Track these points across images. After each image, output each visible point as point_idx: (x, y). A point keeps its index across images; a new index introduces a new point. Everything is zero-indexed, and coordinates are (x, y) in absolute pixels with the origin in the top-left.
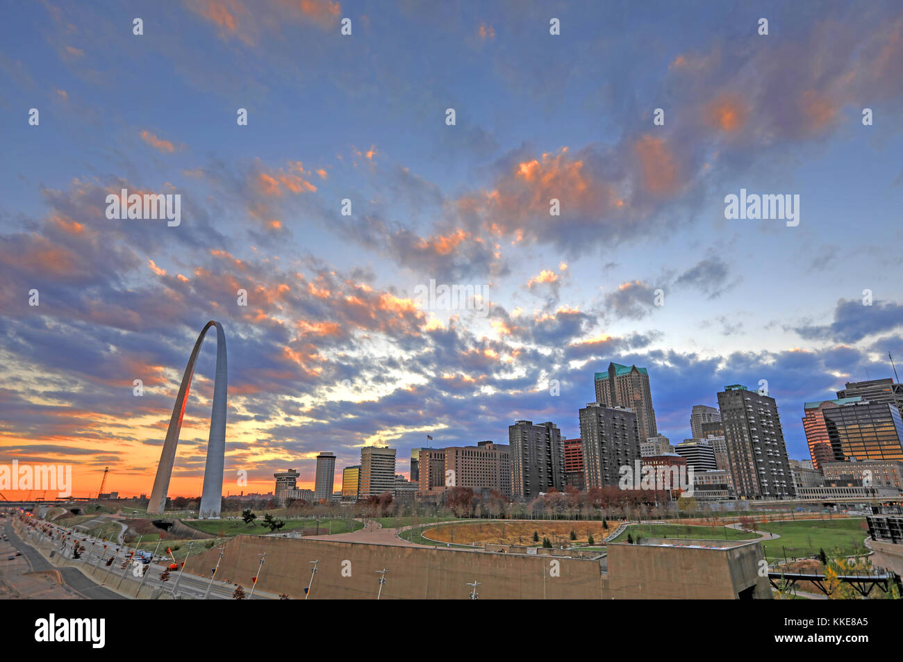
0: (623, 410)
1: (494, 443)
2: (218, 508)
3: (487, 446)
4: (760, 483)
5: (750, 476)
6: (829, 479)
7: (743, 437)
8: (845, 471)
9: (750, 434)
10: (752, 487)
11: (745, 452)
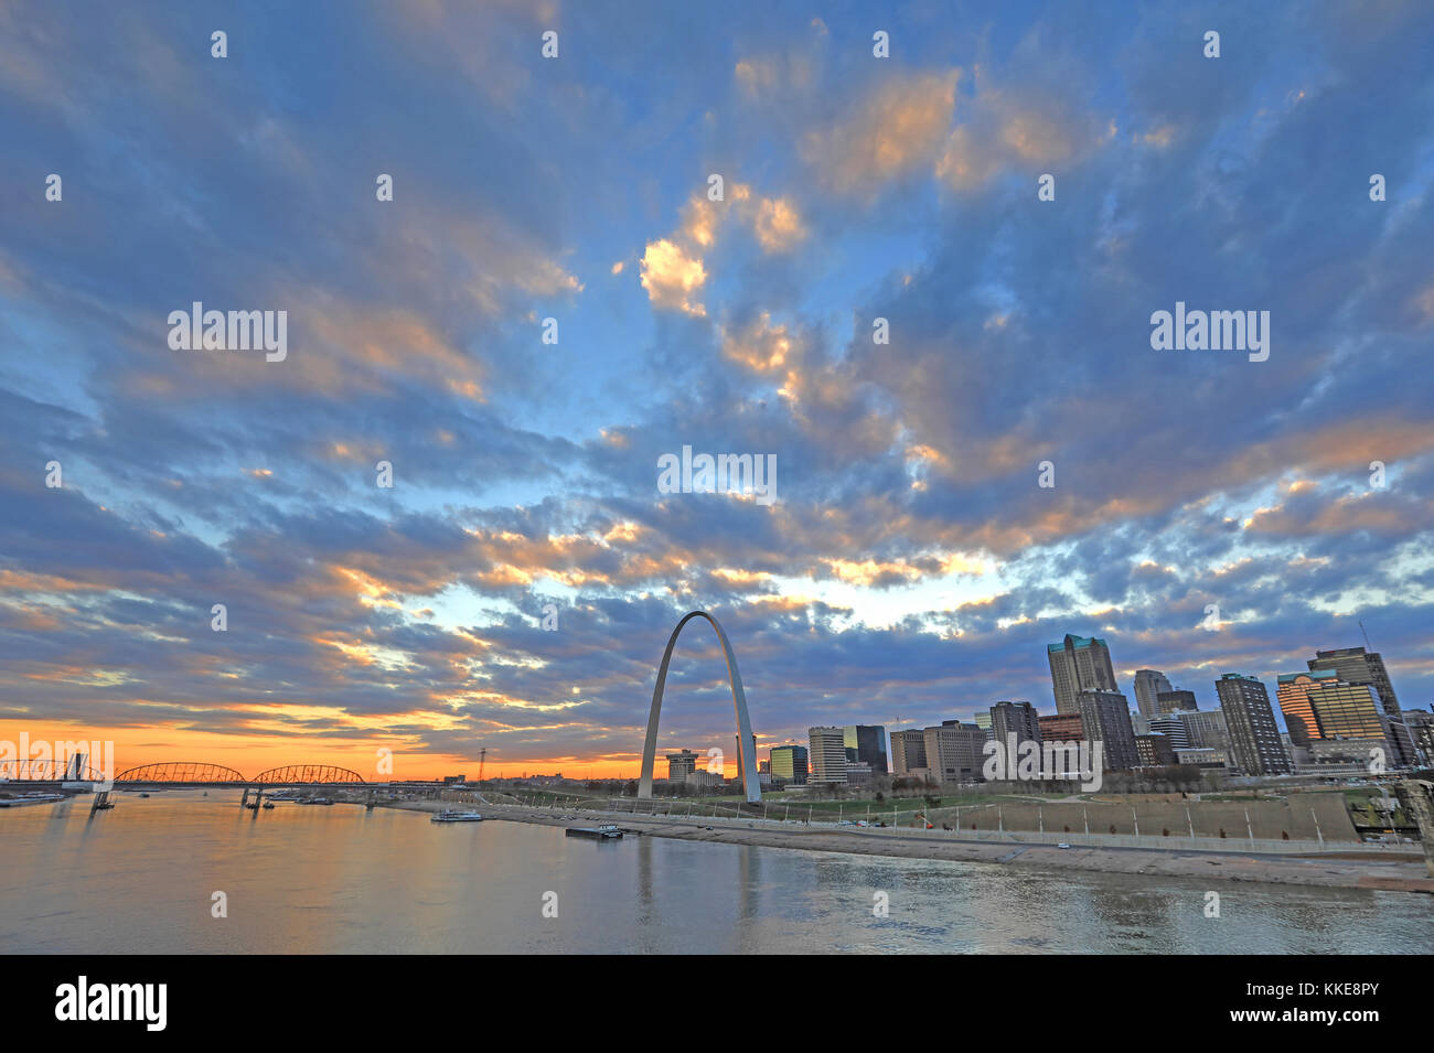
1: (962, 722)
3: (956, 725)
4: (1262, 761)
5: (1253, 755)
6: (1320, 756)
7: (1243, 721)
8: (1333, 749)
9: (1251, 718)
10: (1256, 766)
11: (1247, 735)
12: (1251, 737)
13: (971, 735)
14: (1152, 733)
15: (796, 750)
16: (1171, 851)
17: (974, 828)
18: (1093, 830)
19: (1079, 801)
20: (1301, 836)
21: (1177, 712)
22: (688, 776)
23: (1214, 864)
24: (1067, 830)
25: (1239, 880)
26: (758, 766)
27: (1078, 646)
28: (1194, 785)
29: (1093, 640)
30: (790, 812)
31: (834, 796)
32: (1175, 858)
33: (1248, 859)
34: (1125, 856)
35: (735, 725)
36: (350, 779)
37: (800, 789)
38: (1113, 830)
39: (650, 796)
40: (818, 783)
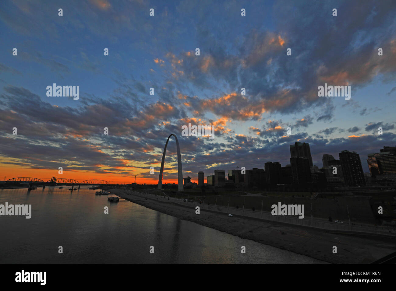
0: (304, 158)
1: (258, 168)
2: (182, 188)
3: (256, 169)
4: (354, 181)
5: (351, 179)
6: (379, 180)
7: (348, 167)
8: (384, 177)
9: (351, 166)
10: (351, 183)
12: (351, 173)
14: (319, 172)
21: (332, 166)
27: (299, 145)
36: (106, 183)
38: (253, 210)
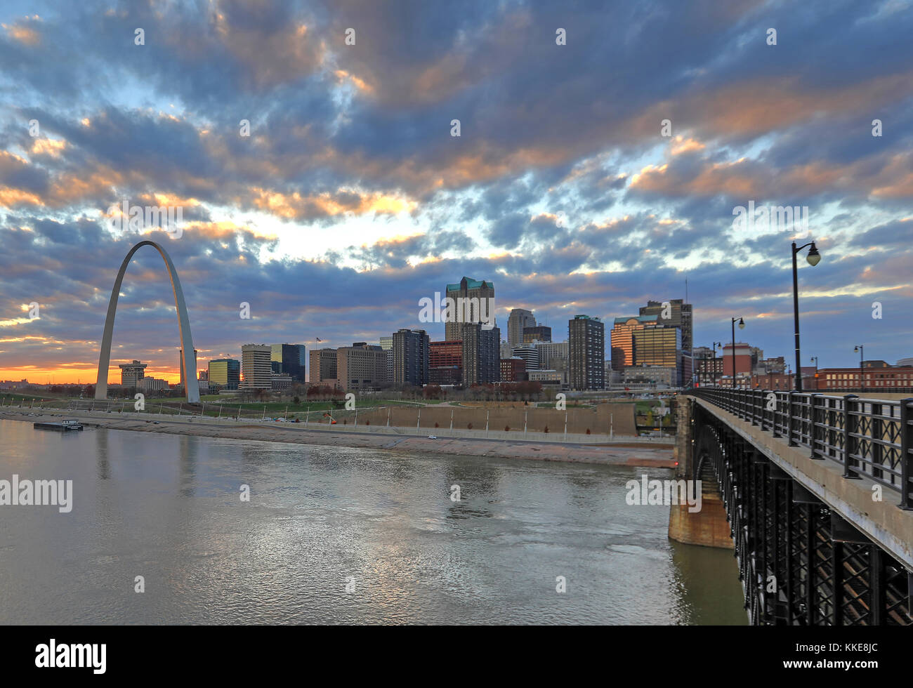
3: (364, 346)
4: (587, 380)
5: (581, 377)
6: (628, 378)
7: (581, 351)
8: (639, 372)
9: (587, 349)
10: (582, 384)
11: (582, 361)
12: (584, 363)
13: (375, 356)
14: (514, 358)
15: (230, 362)
16: (509, 441)
17: (368, 424)
18: (456, 426)
19: (450, 406)
20: (597, 432)
21: (536, 342)
22: (138, 382)
23: (536, 450)
24: (437, 426)
25: (549, 460)
26: (198, 374)
27: (471, 286)
28: (535, 396)
29: (484, 282)
30: (223, 410)
31: (259, 398)
32: (509, 446)
33: (557, 447)
34: (476, 445)
35: (179, 340)
37: (232, 393)
38: (470, 427)
39: (105, 398)
40: (248, 389)
